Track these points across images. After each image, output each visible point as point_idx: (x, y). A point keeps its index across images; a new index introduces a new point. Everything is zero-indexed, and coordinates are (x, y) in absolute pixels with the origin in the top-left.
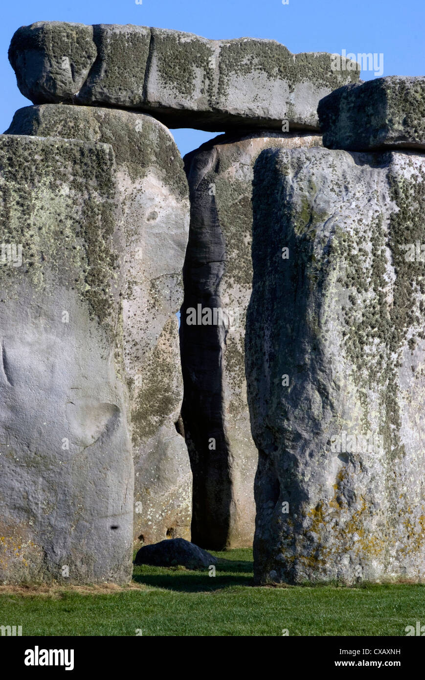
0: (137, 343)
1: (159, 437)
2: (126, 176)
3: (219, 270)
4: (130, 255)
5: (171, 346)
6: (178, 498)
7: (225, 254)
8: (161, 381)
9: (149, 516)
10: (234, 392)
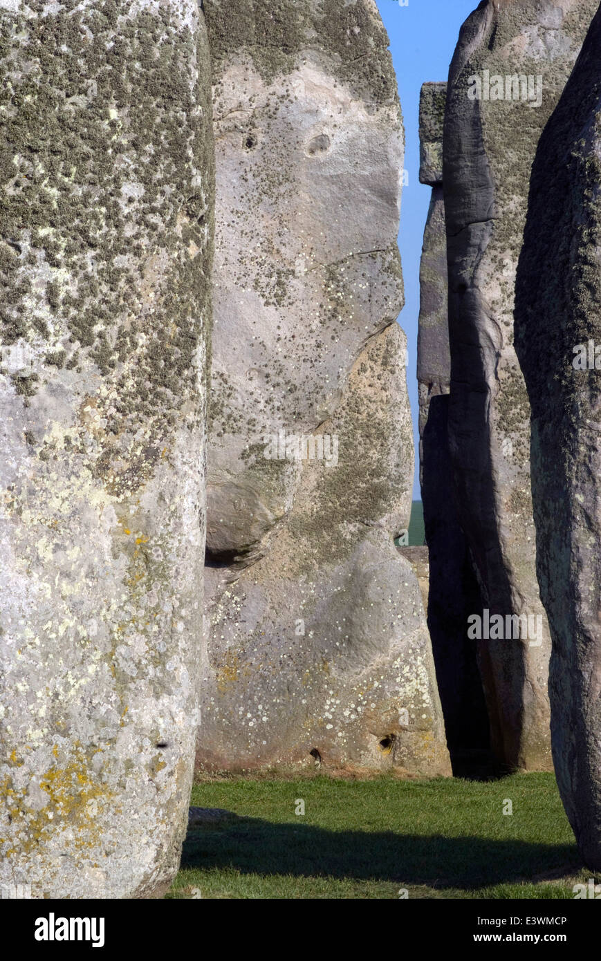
0: (296, 388)
1: (356, 563)
2: (250, 72)
3: (483, 236)
4: (277, 221)
5: (384, 389)
6: (394, 677)
7: (494, 205)
8: (365, 456)
9: (327, 714)
10: (519, 470)
